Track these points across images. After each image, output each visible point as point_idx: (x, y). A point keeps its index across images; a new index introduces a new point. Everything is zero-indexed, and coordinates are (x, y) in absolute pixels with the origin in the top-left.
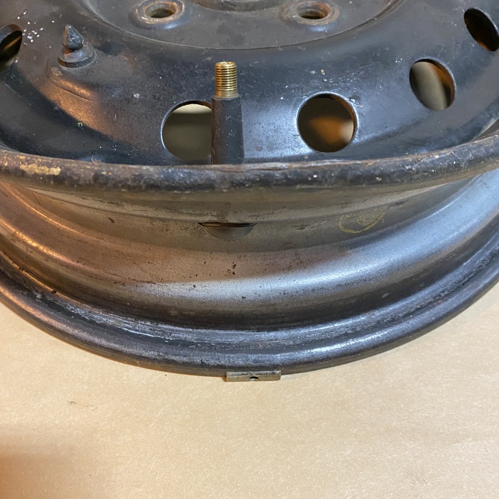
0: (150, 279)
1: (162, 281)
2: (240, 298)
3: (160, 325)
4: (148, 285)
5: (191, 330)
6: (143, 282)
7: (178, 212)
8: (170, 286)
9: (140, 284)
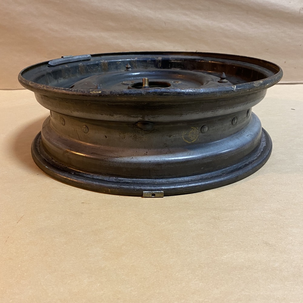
0: (117, 156)
1: (121, 157)
2: (149, 161)
3: (118, 178)
4: (116, 158)
5: (130, 179)
6: (115, 157)
7: (130, 117)
8: (124, 158)
9: (113, 158)
